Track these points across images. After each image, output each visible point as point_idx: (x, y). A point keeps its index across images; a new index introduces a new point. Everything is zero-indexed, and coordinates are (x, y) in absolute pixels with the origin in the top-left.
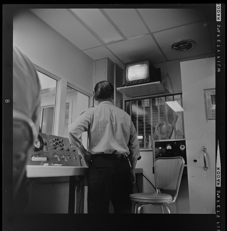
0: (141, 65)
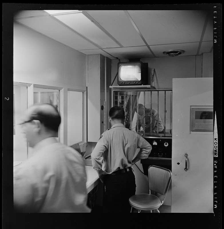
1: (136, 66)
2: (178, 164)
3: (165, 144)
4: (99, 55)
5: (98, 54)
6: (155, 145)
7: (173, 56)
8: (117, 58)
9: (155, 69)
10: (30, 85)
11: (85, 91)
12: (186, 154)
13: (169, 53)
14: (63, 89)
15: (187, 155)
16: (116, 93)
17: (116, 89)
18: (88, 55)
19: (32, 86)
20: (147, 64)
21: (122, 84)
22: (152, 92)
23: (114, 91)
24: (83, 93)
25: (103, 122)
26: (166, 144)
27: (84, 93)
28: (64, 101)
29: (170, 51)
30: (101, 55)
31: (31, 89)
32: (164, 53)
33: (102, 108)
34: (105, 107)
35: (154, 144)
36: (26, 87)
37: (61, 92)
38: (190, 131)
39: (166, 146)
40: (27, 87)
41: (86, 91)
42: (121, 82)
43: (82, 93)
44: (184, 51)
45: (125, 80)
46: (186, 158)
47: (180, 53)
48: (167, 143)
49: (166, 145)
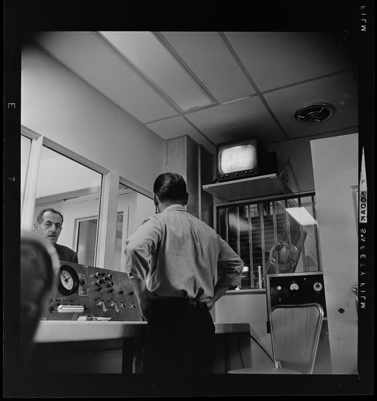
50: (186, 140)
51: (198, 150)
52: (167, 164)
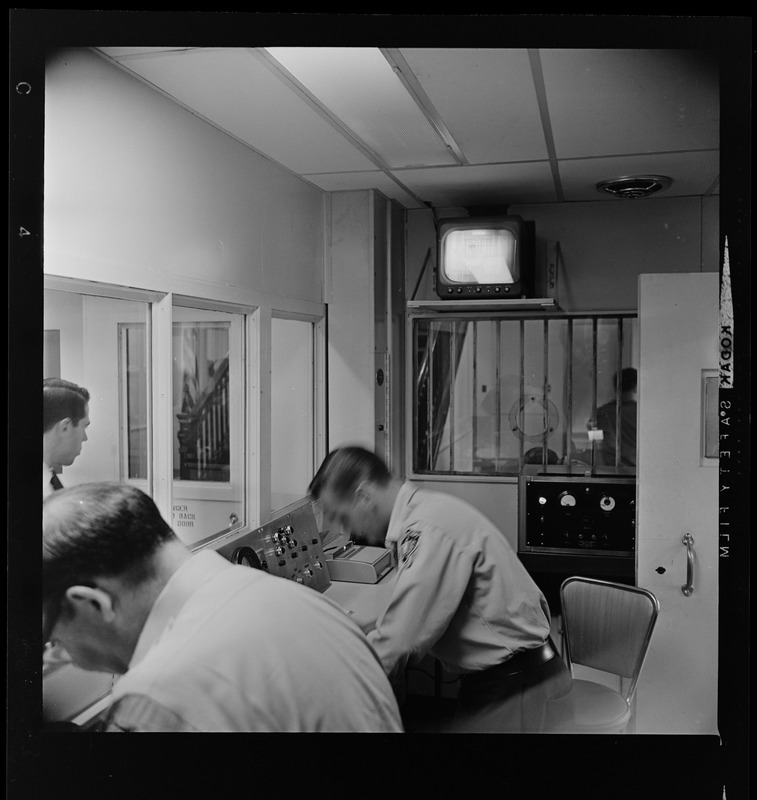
0: (493, 231)
1: (503, 231)
2: (661, 570)
3: (602, 502)
4: (372, 192)
5: (368, 190)
6: (568, 507)
7: (632, 197)
8: (428, 204)
9: (558, 243)
10: (160, 296)
11: (320, 318)
12: (687, 538)
13: (618, 186)
14: (257, 312)
15: (692, 540)
16: (421, 325)
17: (421, 313)
18: (331, 192)
19: (168, 300)
20: (532, 224)
21: (454, 294)
22: (550, 321)
23: (414, 319)
24: (313, 324)
25: (381, 428)
26: (607, 502)
27: (317, 325)
28: (262, 353)
29: (624, 179)
30: (377, 192)
31: (163, 312)
32: (601, 186)
33: (380, 378)
34: (387, 374)
35: (563, 503)
36: (147, 305)
37: (252, 323)
38: (701, 457)
39: (608, 508)
40: (151, 305)
41: (324, 319)
42: (451, 286)
43: (310, 324)
44: (669, 180)
45: (464, 280)
46: (690, 549)
47: (658, 187)
48: (611, 499)
49: (608, 505)
50: (372, 198)
51: (386, 209)
52: (331, 246)
